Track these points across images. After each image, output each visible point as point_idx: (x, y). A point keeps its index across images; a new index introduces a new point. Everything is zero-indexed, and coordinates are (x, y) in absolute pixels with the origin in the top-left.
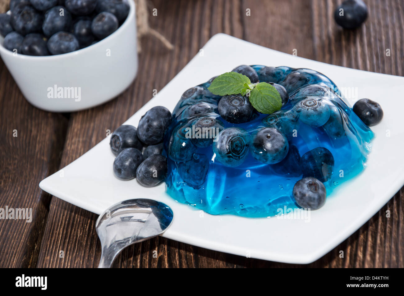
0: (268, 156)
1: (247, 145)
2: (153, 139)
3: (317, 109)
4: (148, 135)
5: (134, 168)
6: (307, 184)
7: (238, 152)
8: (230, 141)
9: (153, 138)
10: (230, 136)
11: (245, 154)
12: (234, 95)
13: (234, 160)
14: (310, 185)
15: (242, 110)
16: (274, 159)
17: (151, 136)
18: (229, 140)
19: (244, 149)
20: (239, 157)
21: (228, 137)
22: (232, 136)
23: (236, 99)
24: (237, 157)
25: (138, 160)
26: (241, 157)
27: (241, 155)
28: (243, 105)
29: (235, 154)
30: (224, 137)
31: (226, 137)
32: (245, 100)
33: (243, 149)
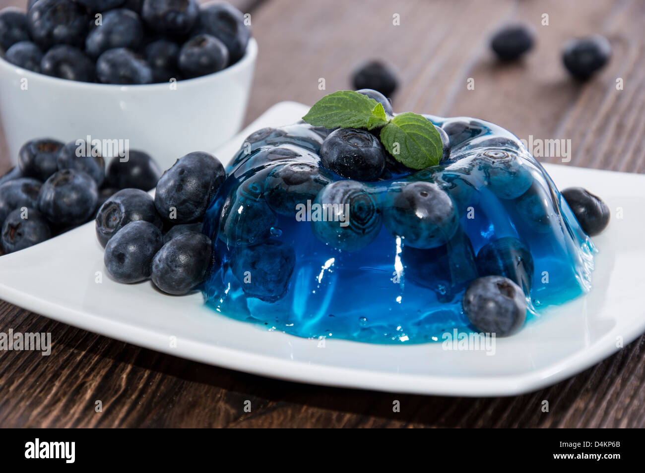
0: (421, 229)
1: (378, 211)
2: (187, 206)
3: (509, 163)
4: (179, 198)
5: (149, 253)
6: (494, 283)
7: (362, 220)
8: (348, 197)
9: (187, 204)
10: (350, 190)
11: (374, 228)
12: (351, 129)
13: (354, 234)
14: (501, 287)
15: (369, 154)
16: (432, 237)
17: (185, 201)
18: (346, 197)
19: (374, 217)
20: (364, 230)
21: (345, 193)
22: (353, 191)
23: (357, 138)
24: (359, 229)
25: (157, 241)
26: (367, 231)
27: (368, 228)
28: (371, 147)
29: (356, 223)
30: (338, 191)
31: (342, 191)
32: (373, 140)
33: (371, 217)
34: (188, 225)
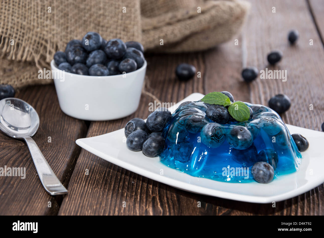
0: (239, 142)
1: (224, 135)
2: (157, 126)
3: (273, 123)
4: (155, 123)
5: (142, 142)
6: (263, 164)
7: (218, 137)
8: (214, 129)
9: (157, 125)
10: (215, 126)
11: (222, 140)
12: (218, 105)
13: (215, 142)
14: (265, 166)
15: (223, 114)
16: (242, 146)
18: (214, 128)
19: (223, 136)
20: (219, 141)
21: (213, 127)
22: (216, 127)
23: (220, 108)
24: (217, 140)
25: (145, 138)
26: (220, 141)
27: (220, 140)
28: (224, 112)
29: (216, 138)
30: (211, 126)
31: (212, 126)
32: (225, 109)
33: (222, 136)
34: (157, 133)
